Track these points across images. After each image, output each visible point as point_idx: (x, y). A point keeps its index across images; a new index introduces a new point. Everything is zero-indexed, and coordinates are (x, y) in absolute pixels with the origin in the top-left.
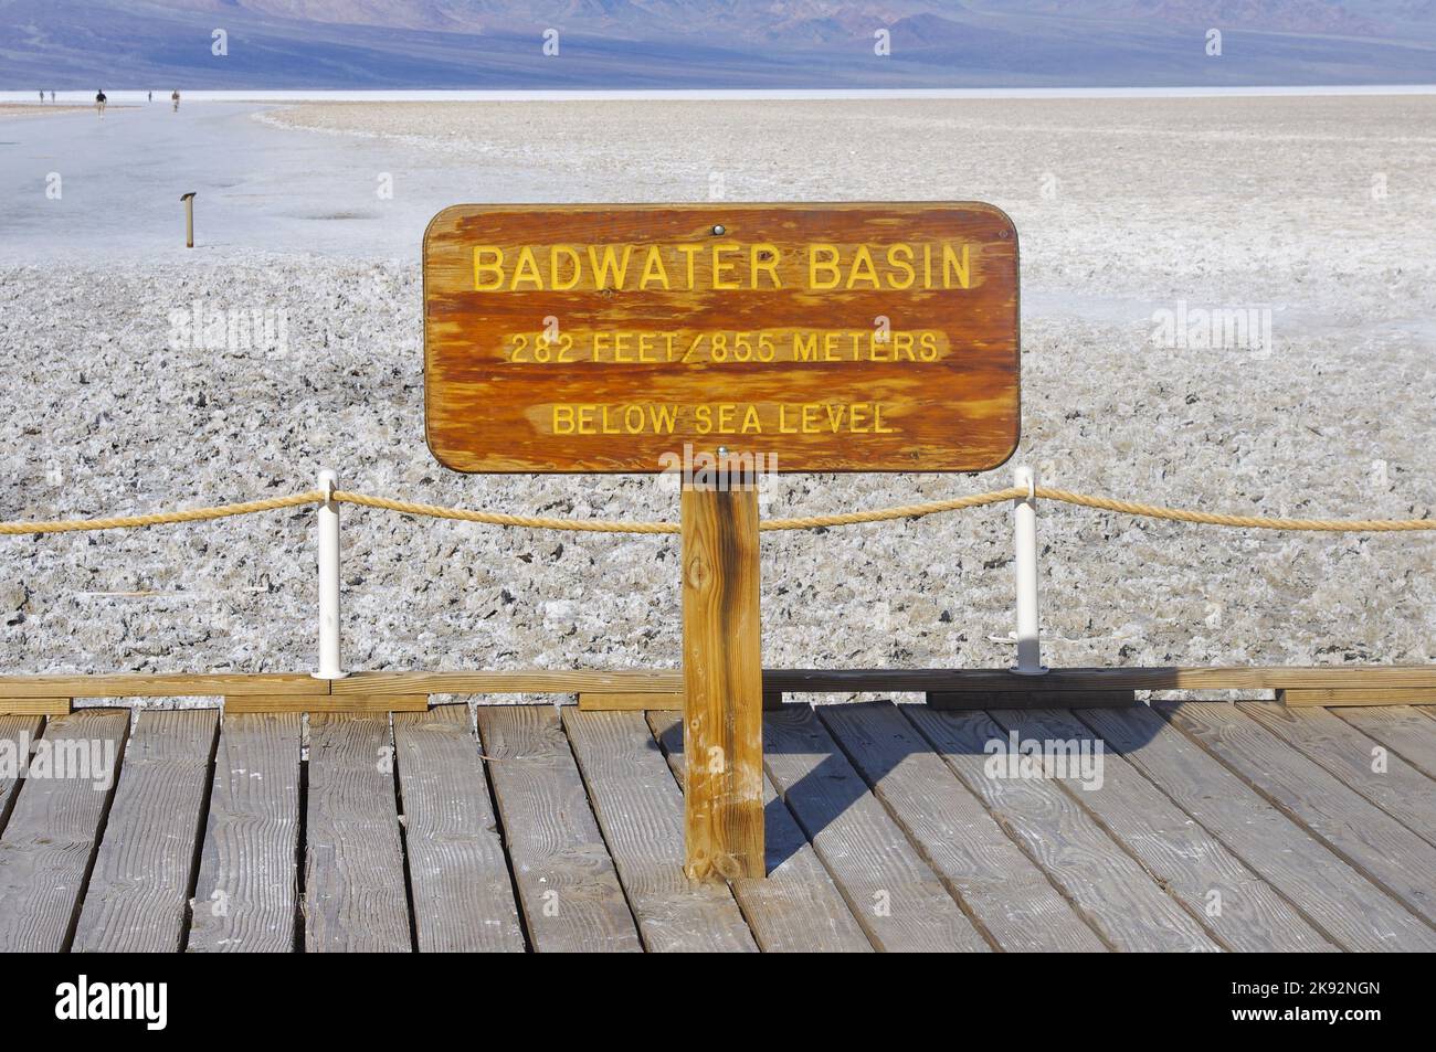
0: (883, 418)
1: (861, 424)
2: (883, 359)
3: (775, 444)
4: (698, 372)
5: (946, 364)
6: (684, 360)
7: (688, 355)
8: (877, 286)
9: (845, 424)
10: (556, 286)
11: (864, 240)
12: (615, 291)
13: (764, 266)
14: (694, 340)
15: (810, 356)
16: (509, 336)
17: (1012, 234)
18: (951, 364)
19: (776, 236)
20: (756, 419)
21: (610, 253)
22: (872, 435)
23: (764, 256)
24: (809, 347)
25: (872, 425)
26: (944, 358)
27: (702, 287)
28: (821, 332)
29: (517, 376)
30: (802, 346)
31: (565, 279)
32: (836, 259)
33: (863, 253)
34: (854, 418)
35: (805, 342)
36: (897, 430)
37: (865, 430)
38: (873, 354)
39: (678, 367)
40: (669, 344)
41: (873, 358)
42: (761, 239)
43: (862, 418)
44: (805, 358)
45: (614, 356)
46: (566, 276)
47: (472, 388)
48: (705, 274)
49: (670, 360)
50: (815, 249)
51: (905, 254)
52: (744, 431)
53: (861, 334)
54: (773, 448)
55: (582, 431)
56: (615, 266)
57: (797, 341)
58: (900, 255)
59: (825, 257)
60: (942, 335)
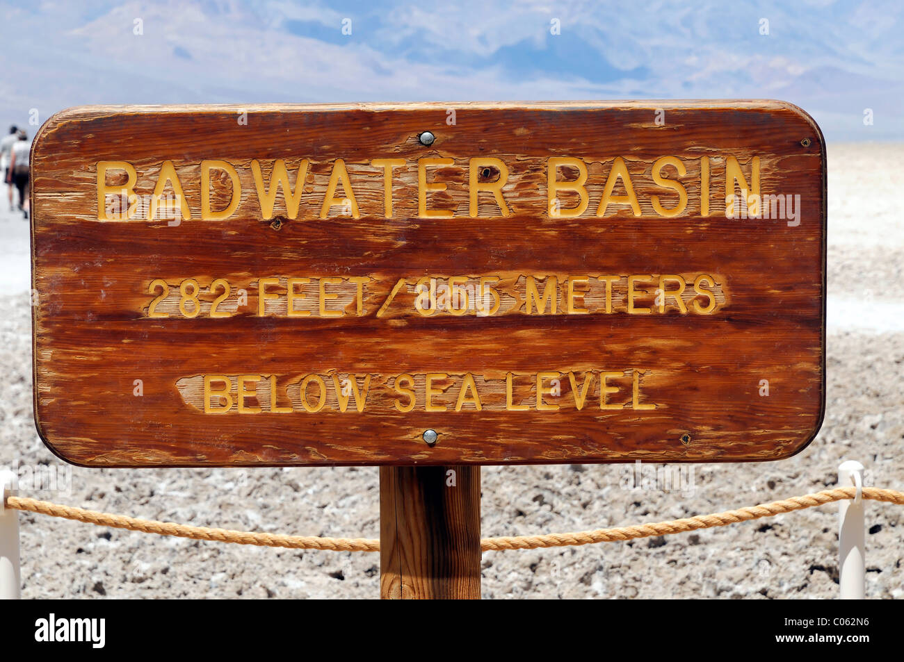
0: (644, 390)
1: (612, 399)
2: (645, 311)
3: (502, 426)
4: (397, 329)
5: (729, 319)
6: (380, 314)
7: (384, 306)
8: (638, 215)
9: (592, 399)
10: (208, 216)
11: (620, 153)
12: (286, 221)
13: (488, 188)
14: (392, 288)
15: (547, 308)
16: (147, 283)
17: (818, 144)
18: (733, 317)
19: (506, 147)
20: (474, 393)
21: (281, 172)
22: (627, 413)
23: (488, 175)
24: (546, 297)
25: (630, 400)
26: (722, 309)
27: (403, 215)
28: (562, 277)
29: (155, 337)
30: (536, 295)
31: (220, 207)
32: (583, 179)
33: (620, 171)
34: (605, 391)
35: (541, 290)
36: (661, 406)
37: (619, 407)
38: (631, 304)
39: (371, 322)
40: (360, 294)
41: (632, 310)
42: (484, 152)
43: (615, 390)
44: (541, 312)
45: (286, 311)
46: (222, 202)
47: (91, 354)
48: (408, 195)
49: (360, 314)
50: (555, 165)
51: (675, 169)
52: (458, 409)
53: (615, 279)
54: (500, 431)
55: (242, 411)
56: (287, 188)
57: (531, 288)
58: (669, 174)
59: (570, 175)
60: (720, 278)
